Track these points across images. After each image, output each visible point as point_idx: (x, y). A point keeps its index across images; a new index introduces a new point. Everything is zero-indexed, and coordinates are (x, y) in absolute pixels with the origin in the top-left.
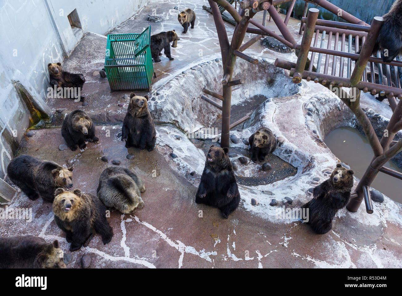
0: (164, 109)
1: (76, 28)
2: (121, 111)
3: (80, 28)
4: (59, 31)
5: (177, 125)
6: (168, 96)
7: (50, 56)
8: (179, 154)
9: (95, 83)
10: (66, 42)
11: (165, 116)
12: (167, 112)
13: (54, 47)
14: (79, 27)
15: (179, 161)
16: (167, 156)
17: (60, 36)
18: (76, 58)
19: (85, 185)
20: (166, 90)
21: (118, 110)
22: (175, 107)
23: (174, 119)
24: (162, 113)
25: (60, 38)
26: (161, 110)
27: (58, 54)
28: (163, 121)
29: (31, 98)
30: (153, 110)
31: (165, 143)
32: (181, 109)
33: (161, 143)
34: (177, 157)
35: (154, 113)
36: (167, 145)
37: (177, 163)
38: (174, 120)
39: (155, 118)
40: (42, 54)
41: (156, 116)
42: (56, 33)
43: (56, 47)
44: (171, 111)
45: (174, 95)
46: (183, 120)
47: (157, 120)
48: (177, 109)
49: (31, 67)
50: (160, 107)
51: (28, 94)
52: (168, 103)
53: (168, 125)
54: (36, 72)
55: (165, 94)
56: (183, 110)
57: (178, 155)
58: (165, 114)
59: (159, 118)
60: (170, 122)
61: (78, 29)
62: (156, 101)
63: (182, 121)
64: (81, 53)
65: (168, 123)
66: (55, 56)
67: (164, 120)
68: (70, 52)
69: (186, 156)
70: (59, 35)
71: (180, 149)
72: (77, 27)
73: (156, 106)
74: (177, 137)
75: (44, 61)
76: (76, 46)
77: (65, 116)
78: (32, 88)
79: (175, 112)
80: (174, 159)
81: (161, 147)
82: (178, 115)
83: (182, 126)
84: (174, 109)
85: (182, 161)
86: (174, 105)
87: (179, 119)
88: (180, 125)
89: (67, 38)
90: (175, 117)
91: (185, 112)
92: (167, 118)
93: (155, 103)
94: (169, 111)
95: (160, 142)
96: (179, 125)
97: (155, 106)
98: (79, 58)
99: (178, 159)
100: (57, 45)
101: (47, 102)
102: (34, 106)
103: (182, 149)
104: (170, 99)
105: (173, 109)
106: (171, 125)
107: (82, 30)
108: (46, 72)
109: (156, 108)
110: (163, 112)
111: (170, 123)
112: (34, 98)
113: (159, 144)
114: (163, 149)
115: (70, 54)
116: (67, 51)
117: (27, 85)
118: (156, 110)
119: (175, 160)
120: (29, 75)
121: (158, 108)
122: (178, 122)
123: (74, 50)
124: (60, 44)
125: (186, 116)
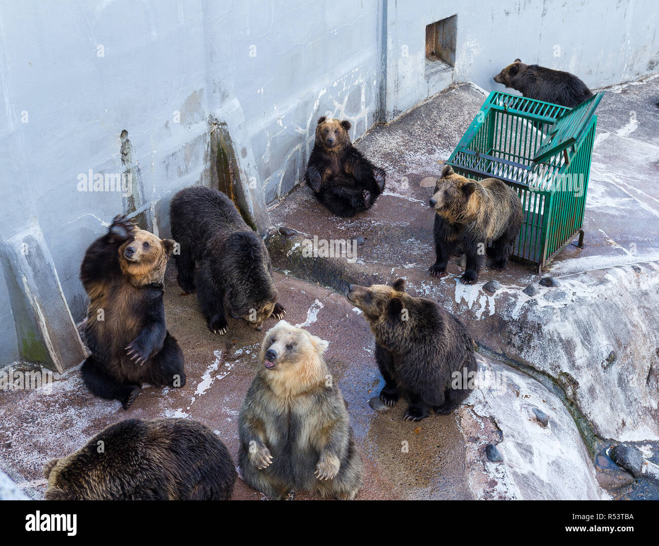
0: (545, 329)
1: (439, 62)
2: (432, 288)
3: (451, 65)
4: (390, 55)
5: (570, 392)
6: (581, 301)
7: (336, 104)
8: (514, 459)
9: (412, 204)
10: (397, 86)
11: (543, 348)
12: (551, 340)
13: (359, 88)
14: (449, 61)
15: (501, 475)
16: (476, 446)
17: (386, 67)
18: (404, 132)
19: (231, 417)
20: (585, 285)
21: (425, 283)
22: (589, 342)
23: (566, 369)
24: (535, 335)
25: (384, 73)
26: (537, 328)
27: (363, 107)
28: (530, 360)
29: (236, 173)
30: (515, 317)
31: (491, 411)
32: (606, 355)
33: (480, 406)
34: (500, 461)
35: (514, 329)
36: (492, 419)
37: (491, 476)
38: (566, 375)
39: (509, 343)
40: (319, 90)
41: (516, 340)
42: (380, 56)
43: (366, 90)
44: (568, 346)
45: (602, 308)
46: (598, 388)
47: (513, 351)
48: (595, 348)
49: (275, 108)
50: (536, 319)
51: (234, 161)
52: (571, 319)
53: (542, 378)
54: (281, 125)
55: (574, 294)
56: (611, 359)
57: (506, 459)
58: (545, 343)
59: (521, 349)
60: (551, 373)
61: (443, 66)
62: (534, 297)
63: (592, 390)
64: (422, 126)
65: (544, 373)
66: (354, 107)
67: (533, 358)
68: (396, 112)
69: (533, 474)
70: (386, 65)
71: (526, 451)
72: (444, 61)
73: (528, 310)
74: (540, 416)
75: (315, 108)
76: (419, 105)
77: (293, 248)
78: (250, 152)
79: (581, 356)
80: (488, 464)
81: (475, 417)
82: (588, 366)
83: (583, 403)
84: (583, 343)
85: (510, 479)
86: (588, 334)
87: (584, 380)
88: (579, 396)
89: (404, 77)
90: (573, 365)
91: (615, 369)
92: (545, 356)
93: (528, 302)
94: (561, 340)
95: (480, 402)
96: (574, 394)
97: (526, 311)
98: (411, 134)
99: (499, 468)
100: (369, 84)
101: (277, 205)
102: (236, 195)
103: (535, 452)
104: (583, 313)
105: (577, 340)
106: (550, 384)
107: (452, 72)
108: (308, 135)
109: (524, 316)
110: (541, 336)
111: (549, 376)
112: (242, 176)
113: (473, 406)
114: (476, 425)
115: (396, 118)
116: (390, 107)
117: (239, 140)
118: (522, 323)
119: (491, 466)
120: (261, 124)
121: (530, 317)
122: (575, 384)
123: (409, 111)
124: (379, 86)
125: (616, 382)
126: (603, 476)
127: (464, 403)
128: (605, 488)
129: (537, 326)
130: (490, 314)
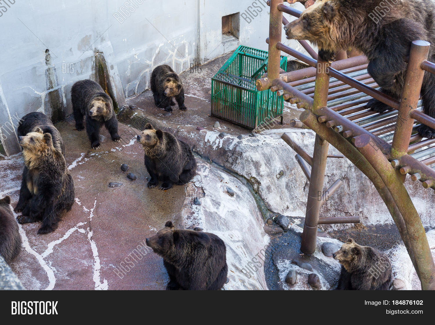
0: (244, 155)
1: (232, 36)
2: (195, 135)
3: (238, 38)
4: (202, 30)
5: (256, 187)
6: (267, 145)
7: (170, 51)
8: (207, 205)
9: (202, 101)
10: (206, 46)
11: (243, 164)
12: (247, 160)
13: (184, 45)
14: (236, 36)
15: (198, 210)
16: (190, 198)
17: (200, 36)
18: (209, 69)
19: (80, 179)
20: (272, 138)
21: (192, 132)
22: (270, 165)
23: (254, 175)
24: (239, 157)
25: (199, 39)
26: (241, 154)
27: (187, 55)
28: (236, 169)
29: (108, 77)
30: (231, 149)
31: (203, 185)
32: (278, 172)
33: (198, 183)
34: (200, 205)
35: (230, 154)
36: (202, 188)
37: (193, 210)
38: (254, 178)
39: (227, 161)
40: (160, 44)
41: (230, 160)
42: (197, 30)
43: (189, 47)
44: (257, 165)
45: (280, 150)
46: (273, 187)
47: (229, 165)
48: (273, 168)
49: (133, 49)
50: (240, 150)
51: (107, 71)
52: (260, 152)
53: (241, 178)
54: (137, 58)
55: (264, 141)
56: (281, 174)
57: (203, 204)
58: (244, 161)
59: (232, 164)
60: (246, 176)
61: (234, 38)
62: (241, 140)
63: (268, 188)
64: (218, 67)
65: (242, 176)
66: (181, 54)
67: (238, 168)
68: (206, 60)
69: (216, 213)
70: (200, 35)
71: (217, 204)
72: (234, 36)
73: (237, 146)
74: (229, 191)
75: (157, 52)
76: (219, 57)
77: (134, 115)
78: (115, 67)
79: (264, 170)
80: (193, 205)
81: (194, 187)
82: (267, 176)
83: (263, 193)
84: (266, 165)
85: (202, 211)
86: (269, 160)
87: (265, 182)
88: (260, 189)
89: (210, 42)
90: (259, 174)
91: (284, 180)
92: (243, 168)
93: (238, 142)
94: (252, 161)
95: (198, 181)
96: (258, 188)
97: (236, 146)
98: (212, 70)
99: (198, 207)
100: (190, 44)
101: (134, 97)
102: (108, 88)
103: (222, 205)
104: (267, 150)
105: (263, 162)
106: (245, 182)
107: (237, 42)
108: (153, 65)
109: (235, 148)
110: (242, 158)
111: (245, 178)
112: (111, 79)
113: (195, 182)
114: (194, 190)
115: (206, 63)
116: (202, 57)
117: (109, 61)
118: (234, 152)
119: (194, 206)
120: (125, 56)
121: (238, 149)
122: (259, 183)
123: (213, 60)
124: (196, 45)
125: (285, 186)
126: (267, 227)
127: (192, 180)
128: (267, 233)
129: (240, 153)
130: (220, 147)
